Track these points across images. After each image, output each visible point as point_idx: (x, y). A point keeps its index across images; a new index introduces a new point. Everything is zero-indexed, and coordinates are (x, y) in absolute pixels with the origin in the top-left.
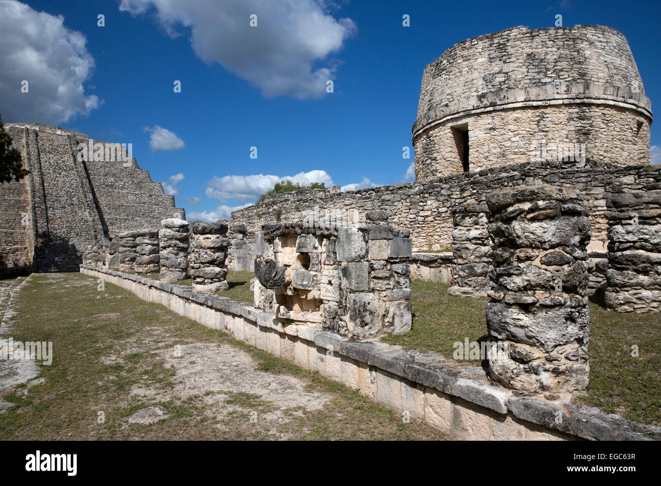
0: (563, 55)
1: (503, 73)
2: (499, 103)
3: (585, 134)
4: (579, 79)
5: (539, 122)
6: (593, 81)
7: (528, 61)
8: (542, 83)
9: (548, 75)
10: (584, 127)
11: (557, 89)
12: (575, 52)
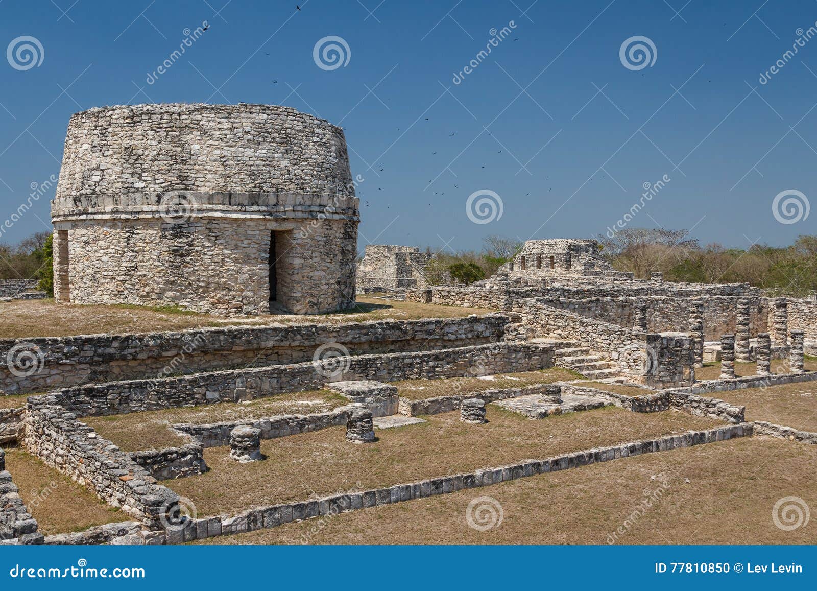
0: (163, 152)
1: (100, 170)
2: (91, 210)
3: (182, 255)
4: (178, 184)
5: (129, 240)
6: (198, 186)
7: (125, 157)
8: (135, 188)
9: (143, 178)
10: (180, 247)
11: (147, 198)
12: (178, 146)
